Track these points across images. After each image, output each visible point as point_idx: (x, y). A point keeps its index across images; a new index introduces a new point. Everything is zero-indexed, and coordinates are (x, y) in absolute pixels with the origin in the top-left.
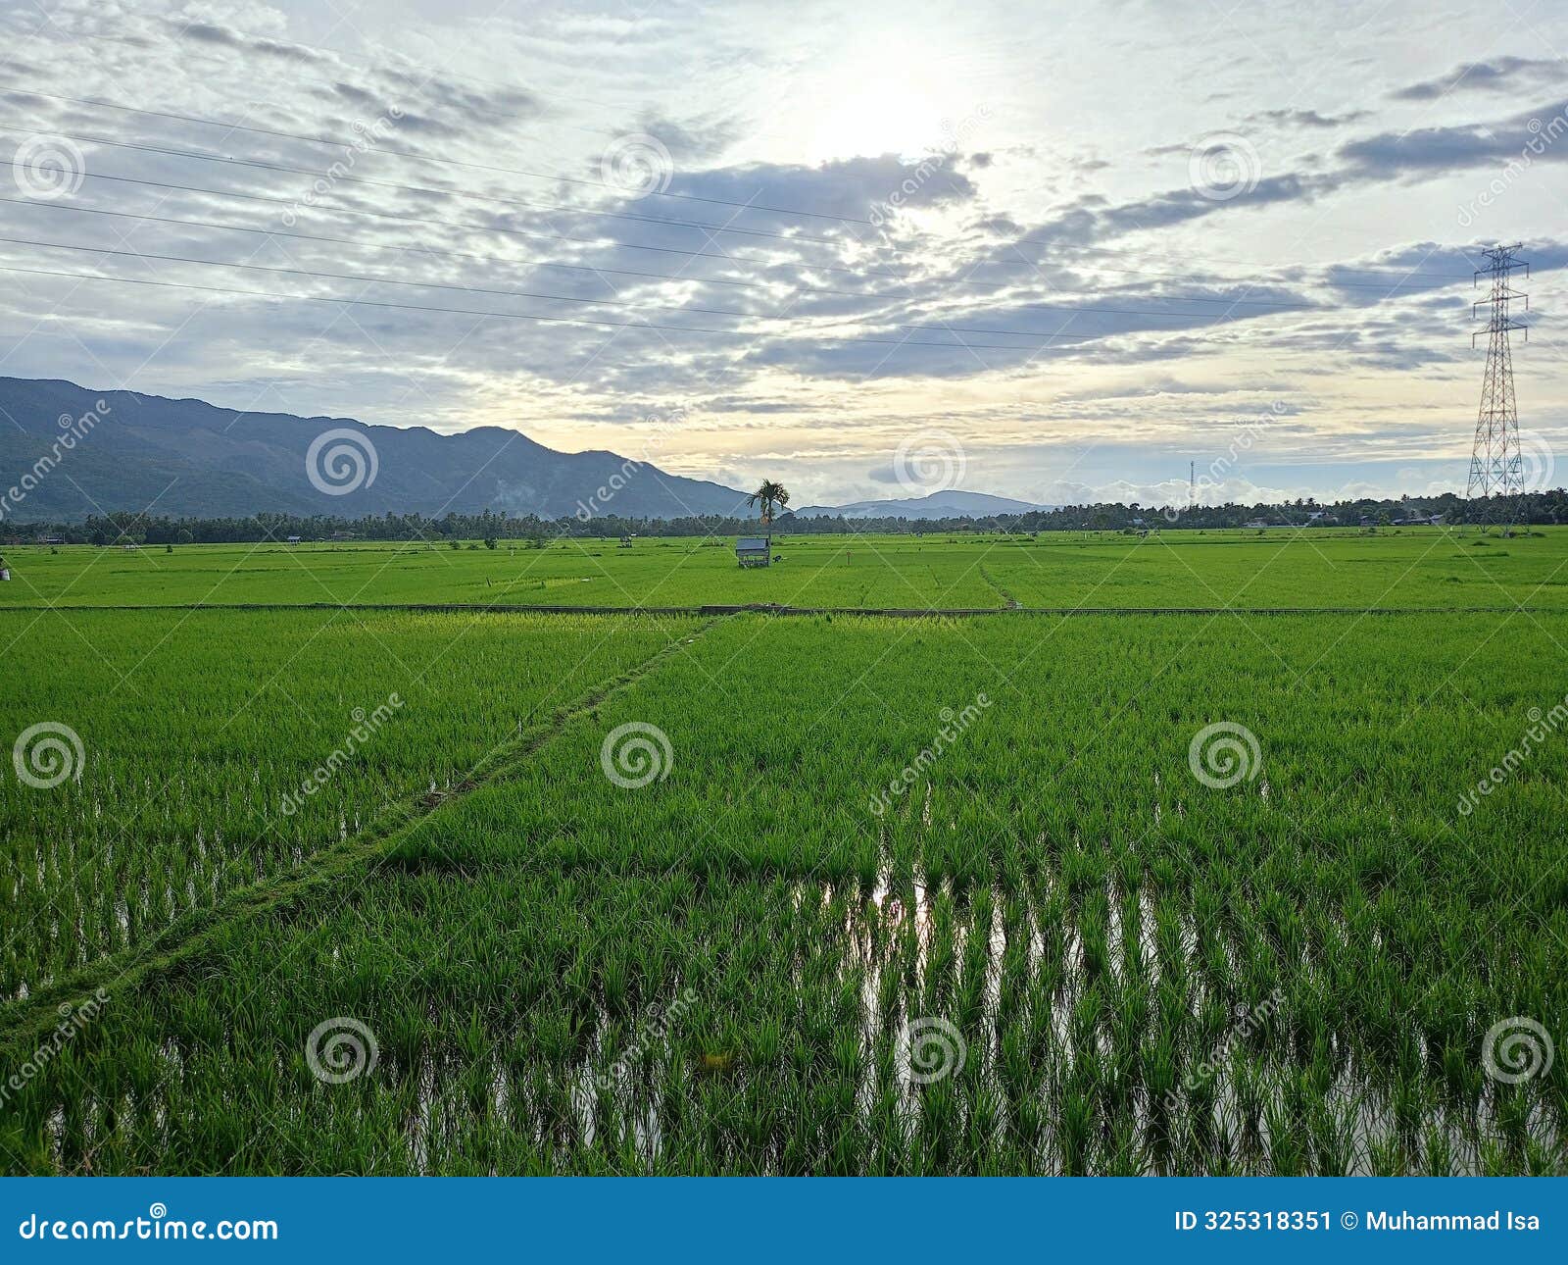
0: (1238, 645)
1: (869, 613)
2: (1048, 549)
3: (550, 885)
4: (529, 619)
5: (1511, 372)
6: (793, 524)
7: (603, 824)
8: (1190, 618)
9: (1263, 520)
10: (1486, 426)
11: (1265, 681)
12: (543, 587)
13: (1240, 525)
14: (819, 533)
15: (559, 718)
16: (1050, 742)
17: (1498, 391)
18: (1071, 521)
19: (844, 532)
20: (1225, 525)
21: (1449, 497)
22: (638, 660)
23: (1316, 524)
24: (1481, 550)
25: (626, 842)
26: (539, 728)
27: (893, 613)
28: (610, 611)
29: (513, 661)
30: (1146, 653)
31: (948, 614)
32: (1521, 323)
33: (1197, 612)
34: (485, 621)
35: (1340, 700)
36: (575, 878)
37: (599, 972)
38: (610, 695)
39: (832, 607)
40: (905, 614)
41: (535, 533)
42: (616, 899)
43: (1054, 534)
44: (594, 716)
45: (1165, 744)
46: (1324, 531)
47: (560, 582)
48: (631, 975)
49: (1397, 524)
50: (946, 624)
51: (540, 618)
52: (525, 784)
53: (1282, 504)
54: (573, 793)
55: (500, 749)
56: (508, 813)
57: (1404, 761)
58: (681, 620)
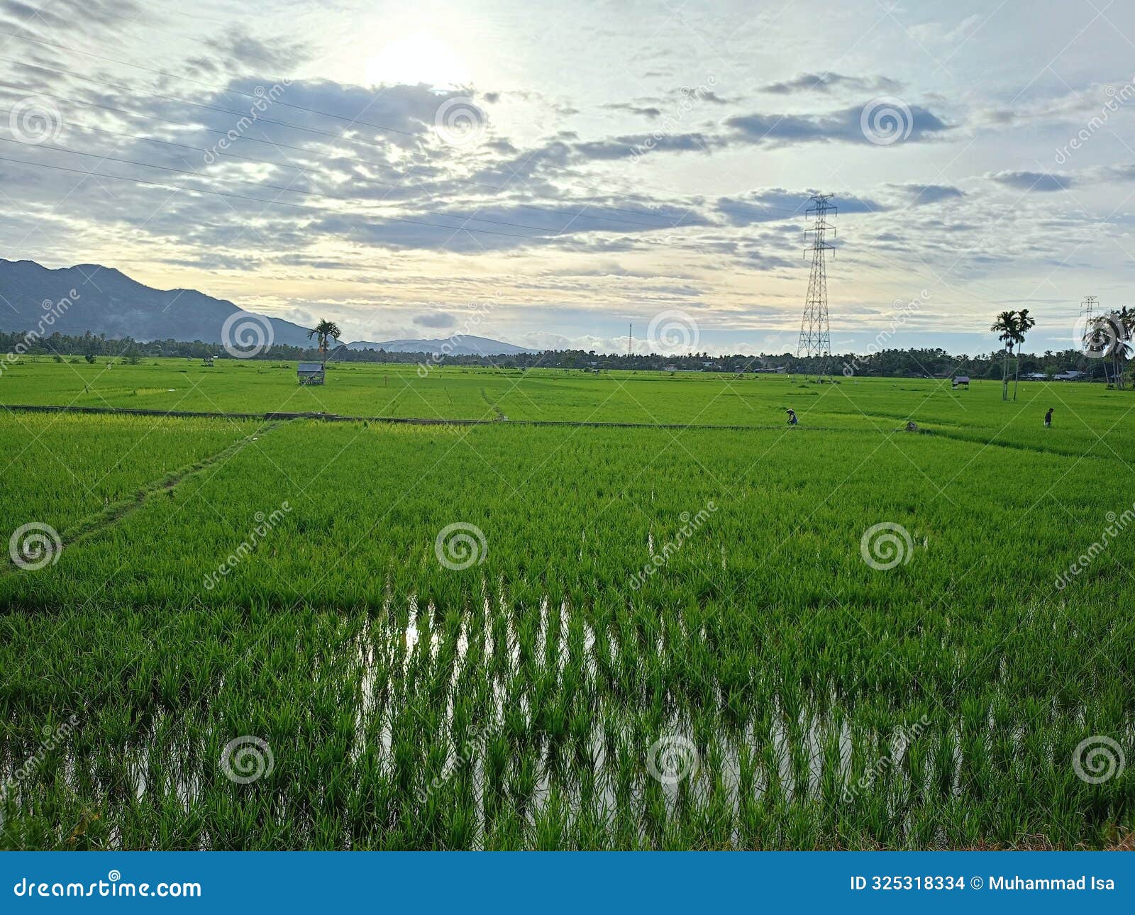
0: (647, 447)
1: (397, 421)
2: (531, 380)
3: (121, 618)
4: (121, 419)
5: (825, 277)
6: (345, 354)
7: (170, 574)
8: (619, 430)
9: (675, 366)
10: (809, 310)
11: (661, 471)
12: (135, 394)
13: (660, 368)
14: (365, 362)
15: (140, 496)
16: (514, 511)
17: (817, 289)
18: (548, 361)
19: (385, 361)
20: (650, 368)
21: (788, 356)
22: (210, 452)
23: (708, 370)
24: (803, 391)
25: (188, 586)
26: (124, 503)
27: (414, 422)
28: (191, 415)
29: (103, 451)
30: (587, 452)
31: (455, 423)
32: (832, 246)
33: (624, 426)
34: (81, 420)
35: (704, 484)
36: (144, 613)
37: (158, 679)
38: (185, 479)
39: (369, 416)
40: (424, 423)
41: (132, 353)
42: (176, 627)
43: (538, 370)
44: (170, 494)
45: (590, 511)
46: (712, 375)
47: (150, 392)
48: (184, 681)
49: (757, 372)
50: (453, 430)
51: (130, 419)
52: (107, 545)
53: (687, 355)
54: (147, 550)
55: (89, 519)
56: (90, 567)
57: (736, 522)
58: (249, 423)
